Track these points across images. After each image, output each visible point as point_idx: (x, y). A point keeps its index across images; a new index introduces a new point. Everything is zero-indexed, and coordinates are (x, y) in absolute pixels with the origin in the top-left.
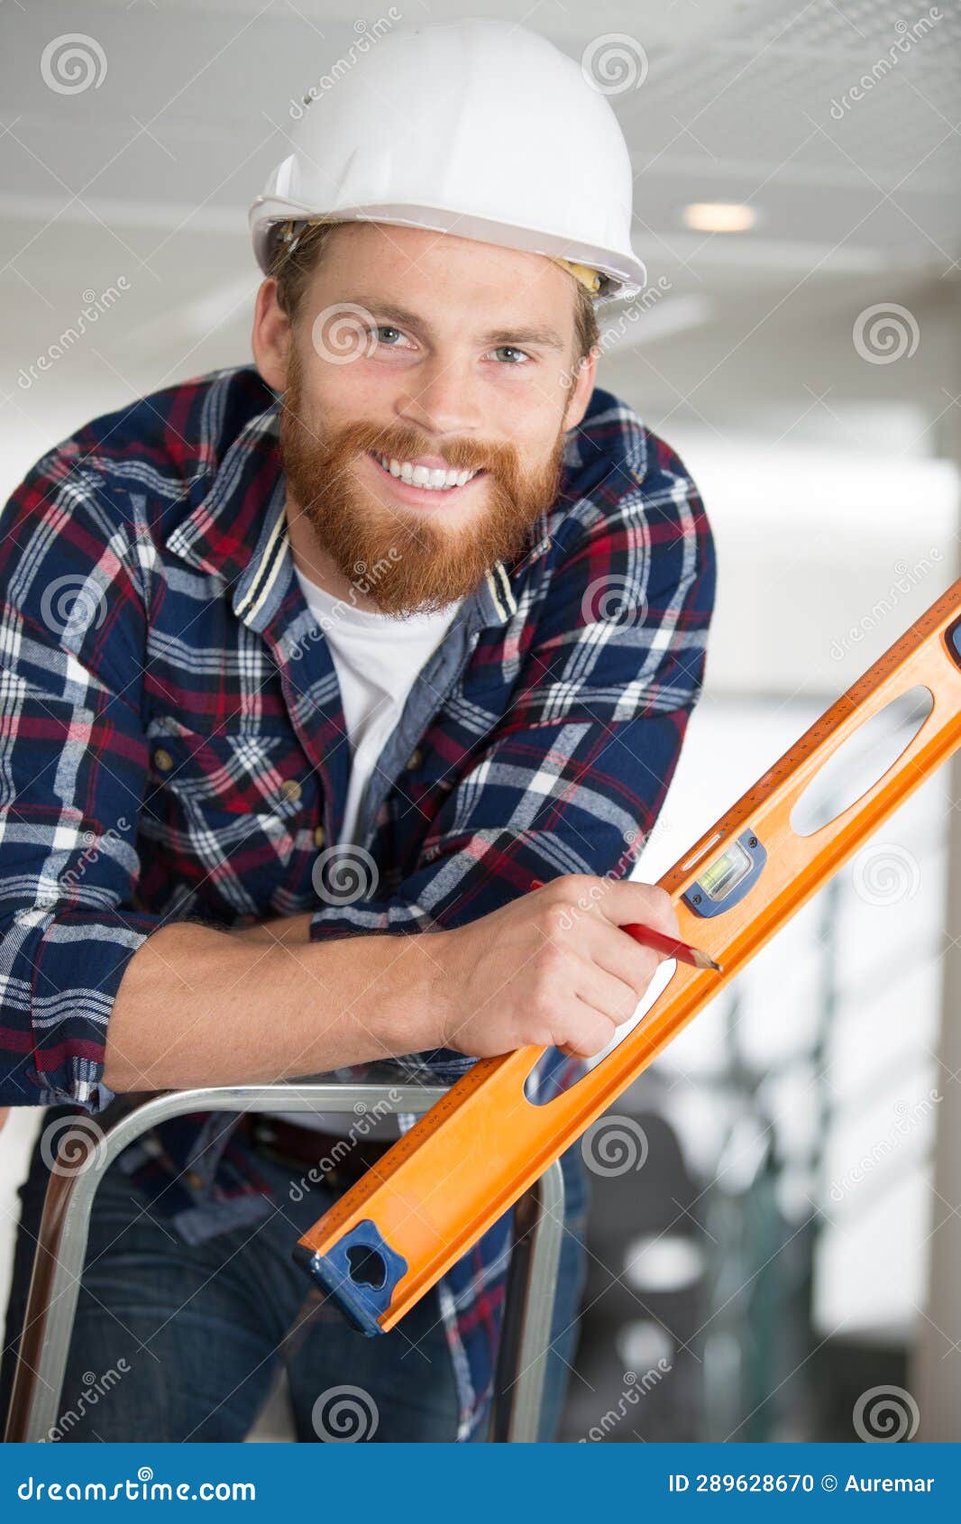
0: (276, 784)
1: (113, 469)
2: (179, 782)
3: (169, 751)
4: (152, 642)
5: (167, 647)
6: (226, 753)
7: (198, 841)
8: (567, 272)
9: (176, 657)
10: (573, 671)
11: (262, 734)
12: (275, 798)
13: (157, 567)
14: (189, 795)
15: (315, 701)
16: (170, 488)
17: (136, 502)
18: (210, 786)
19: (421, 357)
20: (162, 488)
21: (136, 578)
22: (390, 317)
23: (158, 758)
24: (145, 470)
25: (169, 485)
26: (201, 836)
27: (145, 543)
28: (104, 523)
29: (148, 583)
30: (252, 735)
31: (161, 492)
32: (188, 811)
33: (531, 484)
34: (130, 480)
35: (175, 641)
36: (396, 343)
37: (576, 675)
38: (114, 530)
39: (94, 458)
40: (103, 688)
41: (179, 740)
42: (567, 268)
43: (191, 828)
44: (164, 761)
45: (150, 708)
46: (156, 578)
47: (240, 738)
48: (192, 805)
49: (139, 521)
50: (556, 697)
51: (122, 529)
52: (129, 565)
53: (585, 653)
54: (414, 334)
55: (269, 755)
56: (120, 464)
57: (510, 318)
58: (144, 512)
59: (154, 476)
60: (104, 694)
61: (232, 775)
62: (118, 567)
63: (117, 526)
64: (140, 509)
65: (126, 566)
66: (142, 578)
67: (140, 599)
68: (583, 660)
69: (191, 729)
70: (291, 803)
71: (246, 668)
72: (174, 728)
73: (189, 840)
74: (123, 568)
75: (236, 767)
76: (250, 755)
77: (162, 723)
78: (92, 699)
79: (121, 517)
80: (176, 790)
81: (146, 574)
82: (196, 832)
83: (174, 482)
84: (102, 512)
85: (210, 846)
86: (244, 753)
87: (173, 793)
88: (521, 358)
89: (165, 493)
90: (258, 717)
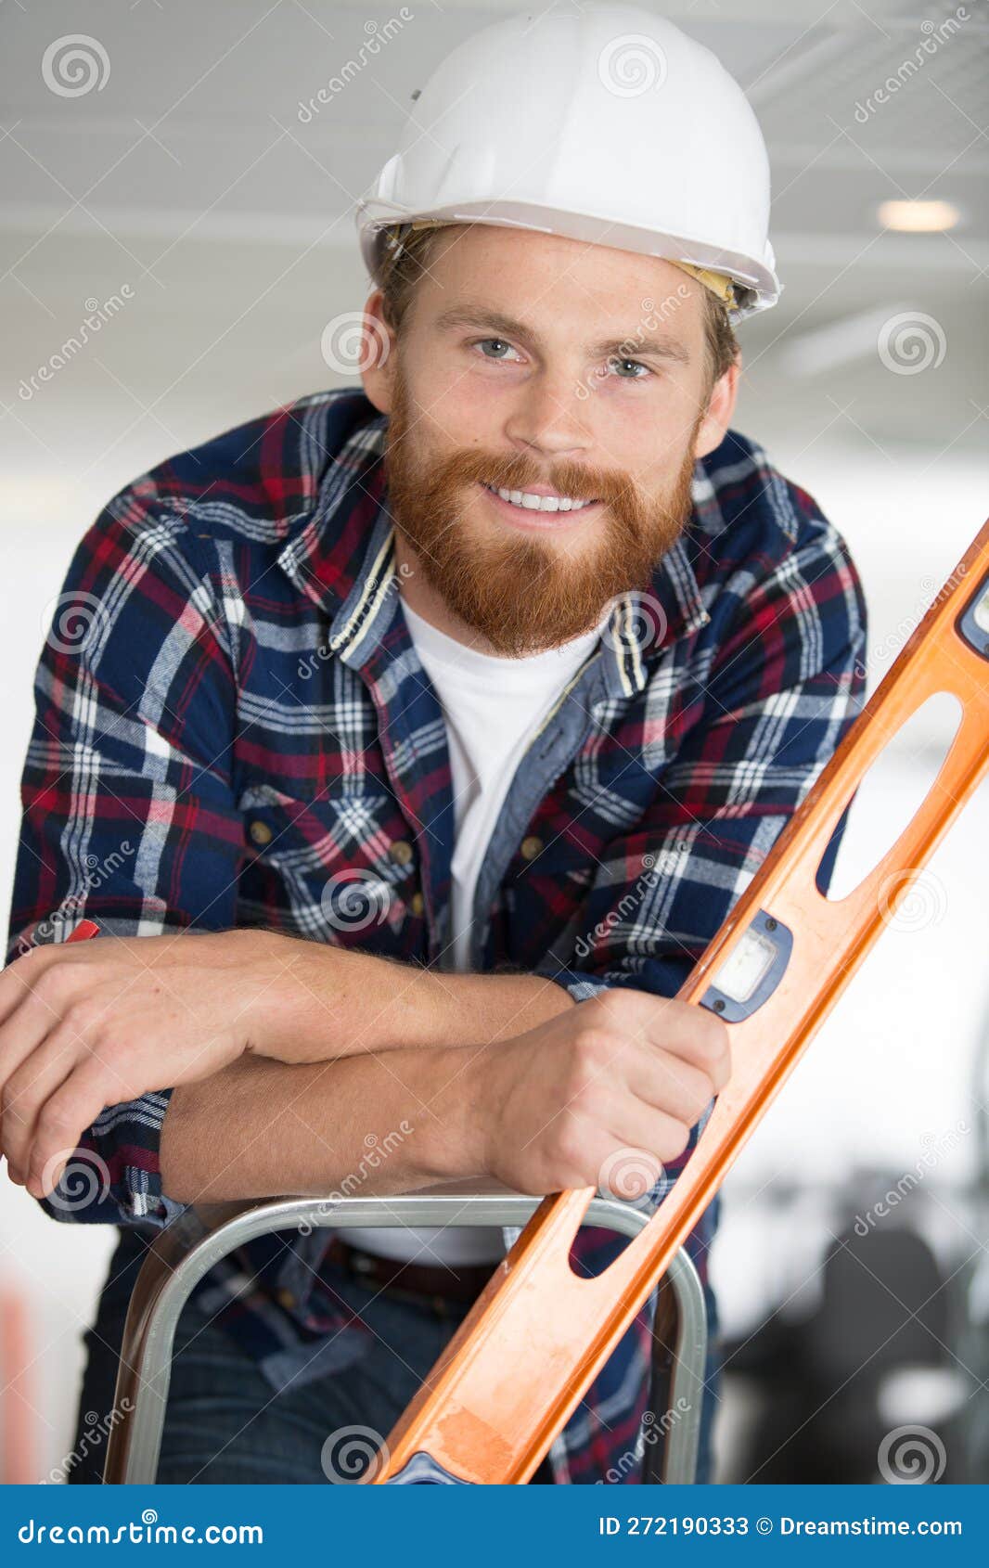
0: (384, 847)
1: (196, 512)
2: (280, 855)
3: (268, 822)
4: (244, 705)
5: (260, 710)
6: (330, 819)
7: (303, 917)
8: (693, 278)
9: (270, 720)
10: (758, 747)
11: (367, 794)
12: (384, 863)
13: (246, 623)
14: (292, 868)
15: (415, 751)
16: (260, 530)
17: (222, 549)
18: (316, 855)
19: (530, 371)
20: (250, 531)
21: (222, 634)
22: (495, 327)
23: (254, 832)
24: (230, 512)
25: (258, 526)
26: (305, 911)
27: (233, 596)
28: (185, 574)
29: (235, 639)
30: (356, 796)
31: (249, 535)
32: (290, 884)
33: (653, 515)
34: (215, 524)
35: (271, 703)
36: (505, 357)
37: (761, 752)
38: (196, 582)
39: (174, 499)
40: (186, 760)
41: (278, 810)
42: (693, 273)
43: (294, 903)
44: (262, 833)
45: (243, 778)
46: (245, 634)
47: (344, 801)
48: (295, 880)
49: (226, 571)
50: (743, 778)
51: (206, 580)
52: (214, 620)
53: (771, 728)
54: (523, 346)
55: (376, 817)
56: (203, 505)
57: (629, 327)
58: (232, 561)
59: (241, 517)
60: (188, 767)
61: (337, 842)
62: (201, 623)
63: (200, 578)
64: (226, 557)
65: (210, 621)
66: (229, 634)
67: (227, 658)
68: (768, 734)
69: (292, 796)
70: (401, 866)
71: (345, 723)
72: (273, 798)
73: (293, 918)
74: (206, 625)
75: (341, 832)
76: (355, 817)
77: (256, 793)
78: (175, 774)
79: (205, 566)
80: (275, 864)
81: (234, 630)
82: (300, 907)
83: (263, 523)
84: (183, 561)
85: (316, 921)
86: (349, 817)
87: (272, 868)
88: (642, 372)
89: (253, 536)
90: (361, 776)
